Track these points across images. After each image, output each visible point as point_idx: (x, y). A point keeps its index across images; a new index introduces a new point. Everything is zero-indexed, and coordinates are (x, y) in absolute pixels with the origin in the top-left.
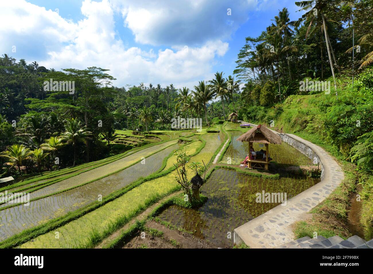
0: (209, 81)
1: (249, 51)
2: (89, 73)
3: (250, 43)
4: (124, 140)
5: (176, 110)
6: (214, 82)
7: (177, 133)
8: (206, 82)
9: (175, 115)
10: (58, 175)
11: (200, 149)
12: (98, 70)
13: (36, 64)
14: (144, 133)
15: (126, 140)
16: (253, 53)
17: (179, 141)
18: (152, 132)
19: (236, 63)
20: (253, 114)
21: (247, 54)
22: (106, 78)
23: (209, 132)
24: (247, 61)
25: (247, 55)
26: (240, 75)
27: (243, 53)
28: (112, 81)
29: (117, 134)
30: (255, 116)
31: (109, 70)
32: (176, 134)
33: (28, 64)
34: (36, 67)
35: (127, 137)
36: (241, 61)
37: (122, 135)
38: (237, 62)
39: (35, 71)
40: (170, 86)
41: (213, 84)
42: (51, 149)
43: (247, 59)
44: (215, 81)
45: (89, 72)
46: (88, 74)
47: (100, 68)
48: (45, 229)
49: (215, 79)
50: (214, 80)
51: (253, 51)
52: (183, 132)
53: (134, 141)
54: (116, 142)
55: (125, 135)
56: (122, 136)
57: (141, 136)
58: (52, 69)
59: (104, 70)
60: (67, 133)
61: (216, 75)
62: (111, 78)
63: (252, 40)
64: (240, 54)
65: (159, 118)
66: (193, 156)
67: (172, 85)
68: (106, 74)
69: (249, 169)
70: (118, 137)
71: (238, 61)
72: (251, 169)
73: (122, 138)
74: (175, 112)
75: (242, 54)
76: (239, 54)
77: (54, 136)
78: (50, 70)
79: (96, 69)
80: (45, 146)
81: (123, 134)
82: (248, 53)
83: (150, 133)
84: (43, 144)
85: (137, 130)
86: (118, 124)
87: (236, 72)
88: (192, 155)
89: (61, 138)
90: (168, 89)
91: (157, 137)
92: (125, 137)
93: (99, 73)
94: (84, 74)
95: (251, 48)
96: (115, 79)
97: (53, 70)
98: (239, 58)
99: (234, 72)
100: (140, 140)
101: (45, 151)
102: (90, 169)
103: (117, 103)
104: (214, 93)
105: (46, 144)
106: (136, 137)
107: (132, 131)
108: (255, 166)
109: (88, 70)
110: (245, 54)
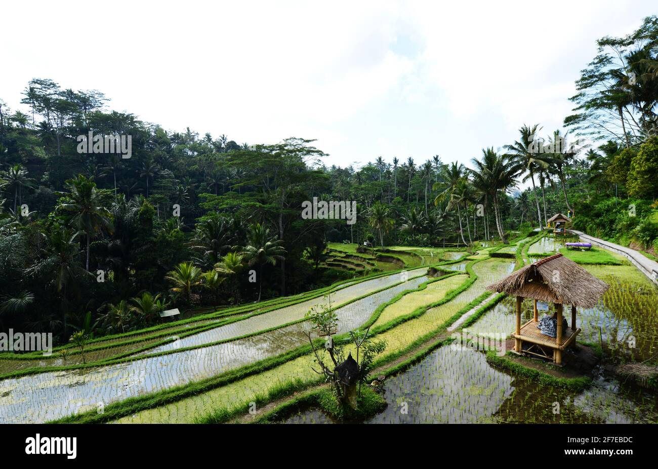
0: (505, 146)
1: (605, 69)
2: (286, 148)
3: (608, 50)
4: (342, 261)
5: (442, 205)
6: (516, 146)
7: (438, 253)
8: (499, 149)
9: (439, 216)
10: (226, 314)
11: (456, 292)
12: (300, 142)
13: (224, 138)
14: (377, 251)
15: (345, 262)
16: (615, 73)
17: (429, 271)
18: (391, 248)
19: (570, 101)
20: (604, 219)
21: (602, 77)
22: (312, 154)
23: (494, 255)
24: (602, 93)
25: (602, 80)
26: (578, 128)
27: (591, 77)
28: (323, 159)
29: (331, 251)
30: (612, 222)
31: (316, 140)
32: (435, 256)
33: (214, 140)
34: (224, 143)
35: (348, 256)
36: (584, 95)
37: (341, 252)
38: (573, 98)
39: (223, 148)
40: (433, 159)
41: (514, 153)
42: (227, 271)
43: (604, 89)
44: (520, 144)
45: (286, 145)
46: (284, 150)
47: (302, 139)
48: (152, 402)
49: (520, 141)
50: (517, 143)
51: (616, 68)
52: (449, 251)
53: (358, 265)
54: (329, 265)
55: (345, 253)
56: (339, 254)
57: (370, 257)
58: (244, 143)
59: (308, 141)
60: (249, 247)
61: (521, 132)
62: (321, 153)
63: (613, 43)
64: (583, 79)
65: (406, 222)
66: (434, 307)
67: (437, 156)
68: (311, 148)
69: (515, 354)
70: (332, 256)
71: (577, 96)
72: (521, 356)
73: (339, 258)
74: (440, 212)
75: (588, 80)
76: (579, 78)
77: (233, 252)
78: (242, 145)
79: (296, 141)
80: (220, 267)
81: (342, 250)
82: (603, 74)
83: (388, 251)
84: (218, 264)
85: (365, 244)
86: (336, 232)
87: (569, 120)
88: (433, 305)
89: (241, 254)
90: (428, 166)
91: (399, 260)
92: (345, 255)
93: (301, 147)
94: (279, 150)
95: (610, 62)
96: (327, 155)
97: (246, 146)
98: (579, 89)
99: (566, 122)
100: (368, 263)
101: (221, 275)
102: (266, 311)
103: (337, 195)
104: (514, 170)
105: (221, 264)
106: (362, 258)
107: (357, 246)
108: (529, 351)
109: (283, 143)
110: (596, 76)
